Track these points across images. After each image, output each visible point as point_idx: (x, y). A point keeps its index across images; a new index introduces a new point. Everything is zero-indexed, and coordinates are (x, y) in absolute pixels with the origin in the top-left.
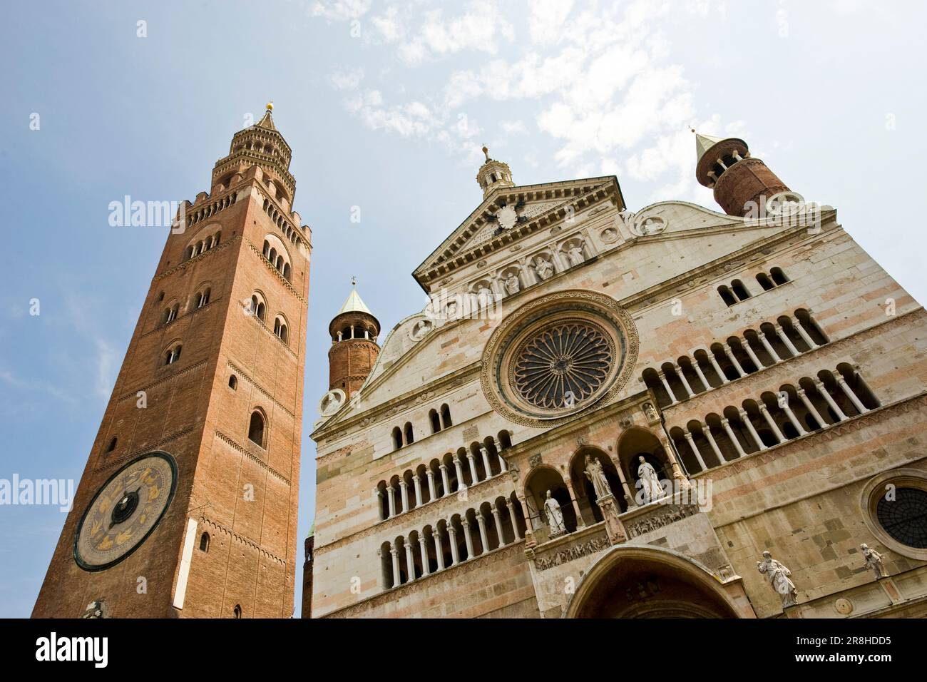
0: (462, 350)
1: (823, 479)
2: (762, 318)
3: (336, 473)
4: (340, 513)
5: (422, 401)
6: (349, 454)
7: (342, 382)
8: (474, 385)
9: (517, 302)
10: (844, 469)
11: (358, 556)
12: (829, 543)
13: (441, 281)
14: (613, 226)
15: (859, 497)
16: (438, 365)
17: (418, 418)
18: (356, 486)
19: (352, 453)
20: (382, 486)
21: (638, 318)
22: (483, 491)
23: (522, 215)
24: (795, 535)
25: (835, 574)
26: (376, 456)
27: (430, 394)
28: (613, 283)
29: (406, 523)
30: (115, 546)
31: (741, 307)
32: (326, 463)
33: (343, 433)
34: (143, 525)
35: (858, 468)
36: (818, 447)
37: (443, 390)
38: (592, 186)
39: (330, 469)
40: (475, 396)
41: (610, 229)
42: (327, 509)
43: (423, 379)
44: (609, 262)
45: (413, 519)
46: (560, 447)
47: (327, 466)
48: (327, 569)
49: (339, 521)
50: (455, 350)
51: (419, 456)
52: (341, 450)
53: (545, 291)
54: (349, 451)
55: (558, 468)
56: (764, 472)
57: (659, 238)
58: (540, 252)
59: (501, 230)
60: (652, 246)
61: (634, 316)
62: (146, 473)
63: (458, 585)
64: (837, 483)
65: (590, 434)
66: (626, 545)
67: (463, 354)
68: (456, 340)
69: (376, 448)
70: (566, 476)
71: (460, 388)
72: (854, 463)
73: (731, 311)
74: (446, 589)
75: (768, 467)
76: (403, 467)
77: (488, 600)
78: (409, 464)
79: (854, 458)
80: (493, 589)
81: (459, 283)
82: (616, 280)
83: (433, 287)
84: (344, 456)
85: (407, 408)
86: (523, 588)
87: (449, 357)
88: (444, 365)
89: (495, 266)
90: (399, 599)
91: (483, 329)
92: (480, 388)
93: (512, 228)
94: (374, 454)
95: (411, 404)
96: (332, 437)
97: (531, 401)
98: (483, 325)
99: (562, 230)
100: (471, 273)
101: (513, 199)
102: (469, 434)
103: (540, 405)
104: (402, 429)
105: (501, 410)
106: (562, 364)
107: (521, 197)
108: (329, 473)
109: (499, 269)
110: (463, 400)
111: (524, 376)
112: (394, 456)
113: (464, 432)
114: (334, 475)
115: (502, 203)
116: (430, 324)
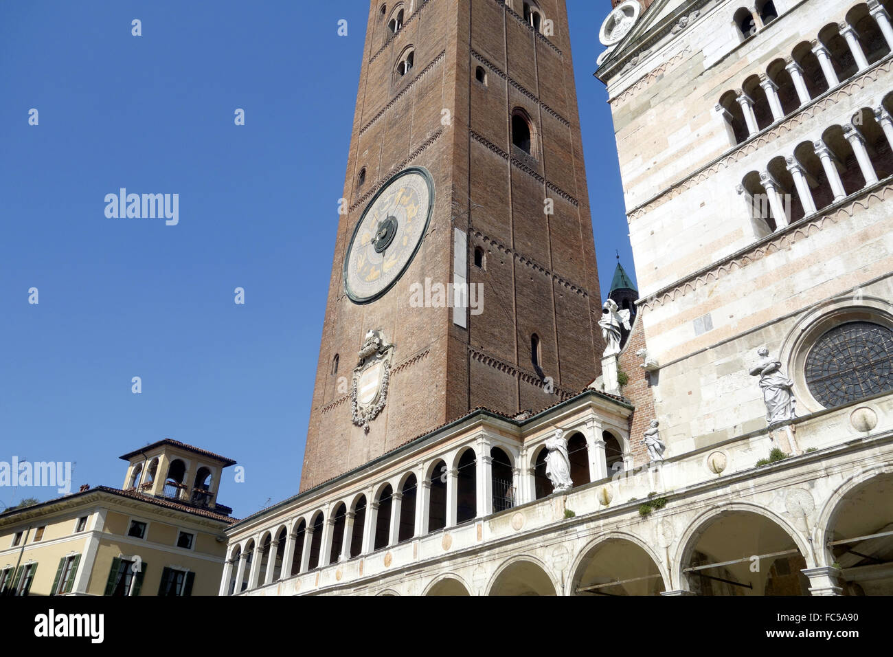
3: (644, 108)
4: (660, 158)
6: (662, 76)
11: (703, 204)
18: (680, 114)
19: (665, 74)
26: (708, 63)
30: (382, 274)
32: (626, 102)
33: (646, 52)
34: (406, 247)
39: (633, 106)
42: (639, 159)
45: (799, 127)
47: (628, 105)
48: (652, 233)
49: (660, 169)
51: (792, 34)
52: (646, 75)
54: (660, 73)
62: (400, 194)
69: (706, 52)
76: (761, 61)
78: (774, 52)
84: (653, 82)
90: (793, 246)
94: (705, 62)
96: (629, 65)
104: (751, 7)
108: (634, 112)
112: (743, 50)
114: (642, 112)
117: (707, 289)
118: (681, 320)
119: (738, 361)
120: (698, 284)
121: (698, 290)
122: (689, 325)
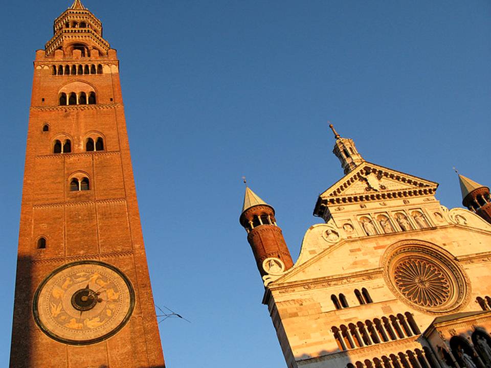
0: (366, 257)
3: (295, 315)
4: (308, 341)
5: (347, 282)
6: (302, 305)
7: (277, 254)
8: (380, 281)
9: (394, 238)
13: (337, 207)
14: (439, 212)
16: (352, 262)
17: (348, 293)
18: (314, 326)
19: (304, 304)
20: (334, 329)
21: (467, 269)
22: (405, 344)
23: (381, 183)
26: (323, 310)
27: (353, 279)
33: (292, 289)
37: (360, 278)
38: (425, 184)
39: (289, 311)
40: (383, 288)
41: (437, 213)
42: (297, 338)
43: (343, 268)
44: (442, 232)
45: (364, 353)
46: (464, 327)
47: (286, 309)
49: (309, 346)
50: (360, 257)
51: (356, 316)
52: (294, 300)
53: (410, 237)
54: (301, 302)
55: (466, 338)
57: (466, 228)
58: (399, 212)
59: (369, 188)
60: (463, 231)
61: (465, 267)
62: (96, 276)
65: (478, 324)
67: (366, 261)
68: (359, 250)
71: (372, 281)
78: (350, 320)
81: (350, 213)
82: (449, 244)
83: (332, 209)
84: (297, 305)
85: (338, 285)
87: (357, 259)
88: (355, 263)
89: (372, 210)
91: (376, 248)
92: (385, 284)
93: (378, 190)
94: (322, 309)
95: (339, 283)
96: (284, 290)
97: (410, 299)
98: (376, 246)
99: (411, 203)
100: (357, 209)
101: (374, 171)
102: (385, 309)
103: (416, 302)
104: (338, 297)
105: (402, 300)
106: (422, 282)
107: (380, 172)
108: (290, 314)
109: (375, 213)
110: (376, 288)
111: (401, 283)
112: (338, 313)
113: (382, 308)
114: (294, 316)
115: (368, 171)
116: (336, 233)
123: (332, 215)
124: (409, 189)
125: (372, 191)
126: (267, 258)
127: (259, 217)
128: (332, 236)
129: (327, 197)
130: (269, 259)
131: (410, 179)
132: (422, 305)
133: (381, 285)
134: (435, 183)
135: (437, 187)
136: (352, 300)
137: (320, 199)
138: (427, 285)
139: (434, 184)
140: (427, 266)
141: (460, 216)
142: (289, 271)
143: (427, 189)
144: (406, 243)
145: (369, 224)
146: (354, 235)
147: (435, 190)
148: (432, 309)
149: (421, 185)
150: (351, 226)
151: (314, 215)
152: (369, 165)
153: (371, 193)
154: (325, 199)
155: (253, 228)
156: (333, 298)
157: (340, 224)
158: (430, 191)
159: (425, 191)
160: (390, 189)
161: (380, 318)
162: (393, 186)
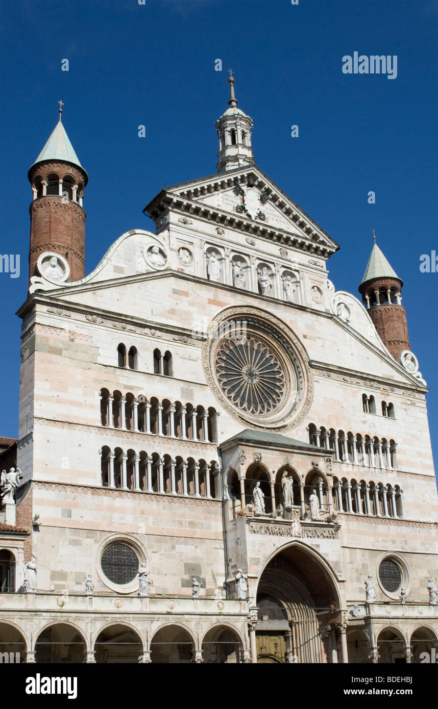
0: (191, 309)
1: (369, 543)
2: (376, 432)
3: (58, 352)
4: (63, 396)
5: (151, 335)
6: (72, 340)
7: (66, 251)
8: (196, 351)
9: (242, 299)
10: (378, 541)
11: (80, 445)
12: (361, 574)
13: (183, 217)
14: (321, 288)
15: (379, 557)
16: (168, 308)
17: (145, 350)
18: (79, 377)
19: (75, 341)
20: (104, 393)
21: (317, 381)
22: (191, 448)
23: (263, 209)
24: (350, 565)
25: (358, 590)
26: (101, 360)
27: (158, 333)
28: (309, 339)
29: (125, 439)
31: (369, 416)
32: (46, 335)
33: (68, 313)
35: (383, 544)
36: (373, 524)
37: (170, 337)
39: (51, 343)
40: (195, 362)
41: (318, 288)
42: (48, 384)
43: (152, 312)
44: (311, 318)
45: (131, 440)
46: (274, 457)
47: (48, 338)
48: (48, 441)
49: (60, 403)
50: (183, 305)
51: (141, 386)
52: (63, 330)
53: (264, 307)
54: (72, 337)
55: (270, 471)
56: (348, 525)
57: (344, 325)
59: (242, 209)
60: (339, 329)
61: (316, 378)
63: (164, 509)
64: (373, 547)
65: (294, 459)
66: (301, 540)
67: (189, 314)
68: (186, 294)
69: (101, 351)
70: (273, 479)
71: (185, 346)
72: (383, 541)
73: (364, 417)
74: (153, 508)
75: (350, 523)
76: (126, 387)
77: (183, 528)
78: (132, 388)
79: (384, 538)
80: (188, 522)
81: (198, 234)
82: (311, 338)
83: (174, 217)
84: (67, 338)
85: (135, 332)
86: (208, 531)
87: (176, 307)
88: (172, 312)
89: (231, 244)
90: (116, 498)
91: (211, 302)
92: (200, 357)
93: (253, 218)
94: (99, 357)
95: (139, 330)
96: (55, 309)
97: (224, 390)
98: (212, 298)
99: (289, 257)
100: (210, 233)
101: (260, 186)
102: (186, 393)
103: (229, 398)
104: (128, 349)
105: (213, 389)
106: (251, 374)
107: (268, 191)
108: (51, 347)
109: (233, 251)
110: (185, 358)
111: (223, 365)
112: (119, 371)
113: (182, 389)
114: (55, 353)
115: (251, 181)
116: (165, 256)
117: (73, 495)
118: (55, 504)
119: (80, 541)
120: (69, 489)
121: (68, 493)
122: (59, 510)
123: (171, 225)
124: (297, 236)
125: (244, 215)
126: (49, 249)
127: (61, 181)
128: (158, 258)
129: (174, 195)
130: (51, 254)
131: (306, 222)
132: (236, 404)
133: (194, 356)
134: (336, 244)
135: (337, 250)
136: (145, 361)
137: (164, 193)
138: (256, 381)
139: (333, 244)
140: (268, 356)
141: (346, 306)
142: (74, 284)
143: (322, 247)
144: (254, 311)
145: (217, 263)
146: (189, 271)
147: (331, 253)
148: (247, 415)
149: (315, 238)
150: (190, 254)
151: (144, 211)
152: (257, 173)
153: (241, 217)
154: (171, 197)
155: (44, 193)
156: (121, 348)
157: (176, 245)
158: (324, 252)
159: (317, 249)
160: (270, 222)
161: (173, 402)
162: (276, 220)
